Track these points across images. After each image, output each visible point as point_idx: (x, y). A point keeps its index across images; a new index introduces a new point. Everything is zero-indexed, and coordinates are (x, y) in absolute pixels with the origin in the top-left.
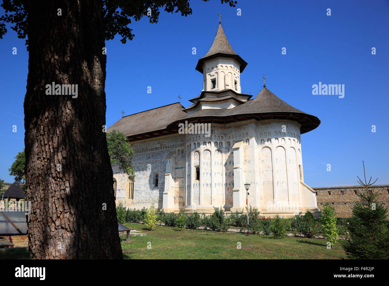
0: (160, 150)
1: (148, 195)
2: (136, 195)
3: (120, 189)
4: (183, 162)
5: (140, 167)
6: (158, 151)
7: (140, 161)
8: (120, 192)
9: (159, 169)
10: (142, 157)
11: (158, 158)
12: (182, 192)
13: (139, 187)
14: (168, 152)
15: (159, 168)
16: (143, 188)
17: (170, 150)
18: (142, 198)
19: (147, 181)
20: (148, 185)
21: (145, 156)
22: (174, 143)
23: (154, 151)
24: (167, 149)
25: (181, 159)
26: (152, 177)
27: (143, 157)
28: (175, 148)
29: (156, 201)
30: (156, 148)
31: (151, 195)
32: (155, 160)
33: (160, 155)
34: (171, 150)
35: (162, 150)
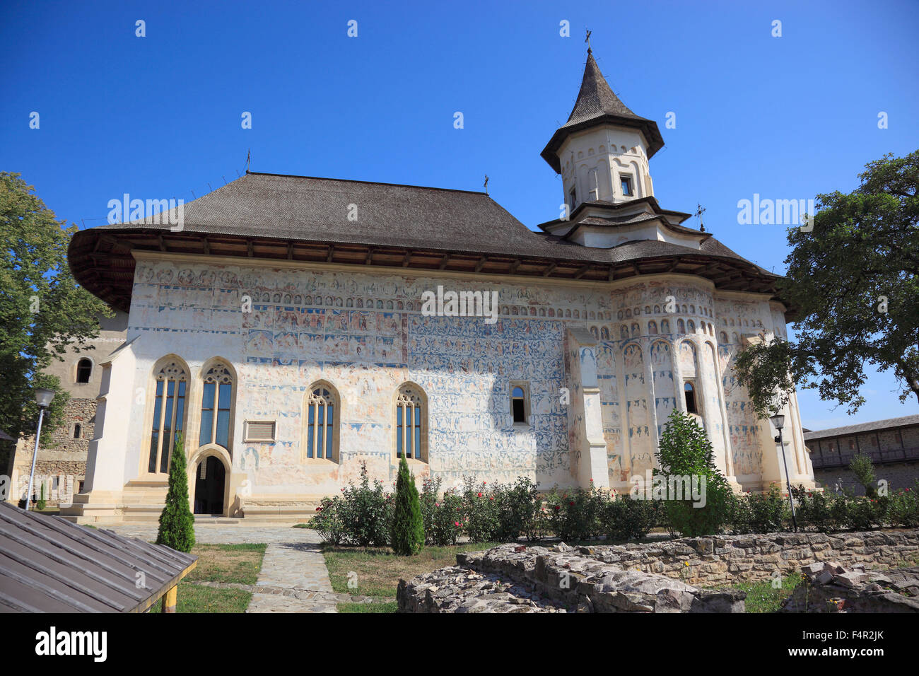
0: (530, 316)
1: (493, 447)
2: (443, 448)
3: (360, 421)
4: (608, 362)
5: (452, 358)
6: (520, 317)
7: (450, 338)
8: (361, 433)
9: (531, 372)
10: (456, 326)
11: (523, 338)
12: (617, 442)
13: (453, 421)
14: (557, 326)
15: (530, 367)
16: (468, 425)
17: (564, 322)
18: (473, 459)
19: (484, 404)
20: (487, 418)
21: (472, 326)
22: (577, 306)
23: (507, 316)
24: (556, 318)
25: (603, 352)
26: (503, 392)
27: (463, 328)
28: (581, 319)
29: (529, 466)
30: (515, 308)
31: (505, 447)
32: (512, 343)
33: (529, 331)
34: (568, 324)
35: (538, 317)
